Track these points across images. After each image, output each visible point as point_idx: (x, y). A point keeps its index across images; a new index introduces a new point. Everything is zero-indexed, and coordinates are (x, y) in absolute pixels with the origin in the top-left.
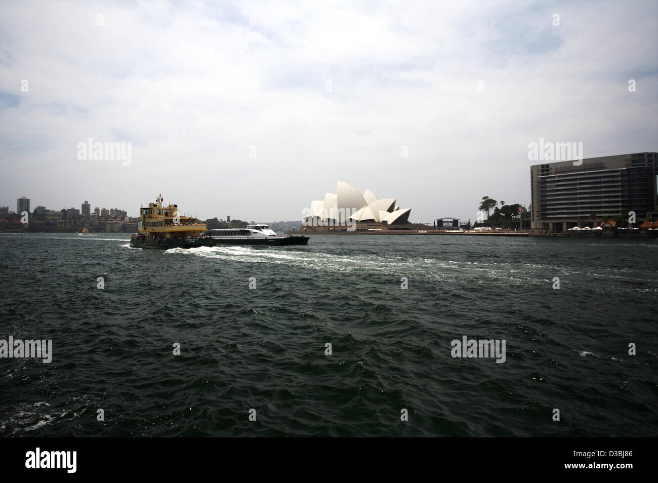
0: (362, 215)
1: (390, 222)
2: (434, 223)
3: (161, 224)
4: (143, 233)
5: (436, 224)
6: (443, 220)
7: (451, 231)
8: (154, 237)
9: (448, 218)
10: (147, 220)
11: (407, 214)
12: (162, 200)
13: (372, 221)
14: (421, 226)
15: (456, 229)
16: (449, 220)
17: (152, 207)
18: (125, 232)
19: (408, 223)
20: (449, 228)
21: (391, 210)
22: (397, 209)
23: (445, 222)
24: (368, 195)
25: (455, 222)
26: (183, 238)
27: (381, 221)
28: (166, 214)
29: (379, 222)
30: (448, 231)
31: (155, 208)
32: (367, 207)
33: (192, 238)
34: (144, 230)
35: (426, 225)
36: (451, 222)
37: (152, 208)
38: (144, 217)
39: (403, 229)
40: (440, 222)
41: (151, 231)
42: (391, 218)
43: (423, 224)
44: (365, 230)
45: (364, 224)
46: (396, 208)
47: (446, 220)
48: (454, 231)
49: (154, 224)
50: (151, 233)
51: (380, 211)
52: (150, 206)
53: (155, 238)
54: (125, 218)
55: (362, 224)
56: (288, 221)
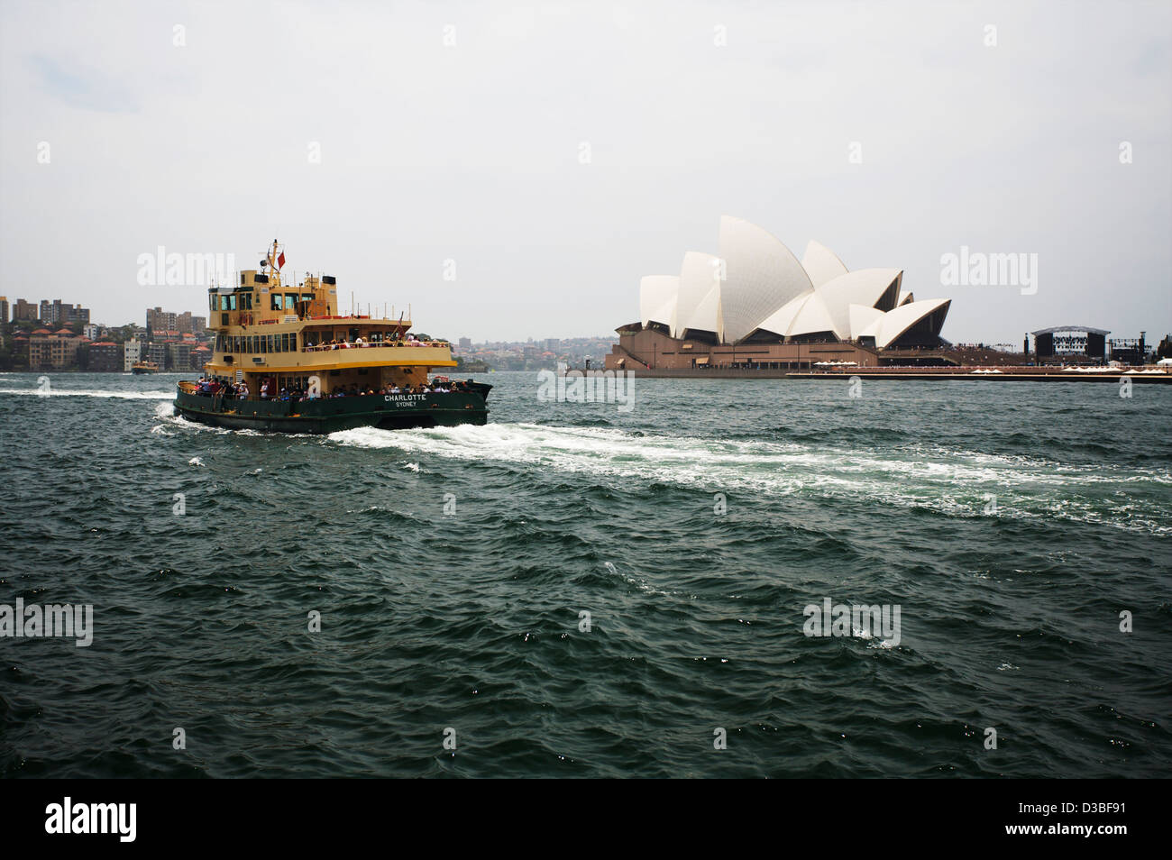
0: (796, 317)
1: (882, 342)
2: (1026, 342)
3: (288, 343)
4: (222, 373)
5: (1032, 348)
6: (1055, 335)
7: (1079, 369)
8: (264, 388)
9: (1070, 329)
10: (236, 331)
11: (939, 315)
12: (282, 260)
13: (828, 336)
14: (982, 355)
15: (1097, 364)
16: (1074, 335)
17: (251, 282)
18: (85, 371)
19: (941, 342)
20: (1073, 360)
21: (886, 302)
22: (907, 301)
23: (1060, 340)
24: (814, 258)
25: (1095, 341)
26: (376, 392)
27: (855, 337)
28: (301, 310)
29: (849, 342)
30: (1070, 369)
31: (261, 287)
32: (813, 295)
33: (406, 394)
34: (225, 364)
35: (999, 349)
36: (1081, 340)
37: (251, 289)
38: (225, 319)
39: (923, 362)
40: (1045, 340)
41: (252, 367)
42: (887, 328)
43: (988, 348)
44: (805, 366)
45: (802, 347)
46: (902, 296)
47: (1066, 334)
48: (1089, 370)
49: (263, 345)
50: (251, 375)
51: (851, 306)
52: (243, 281)
53: (271, 391)
54: (86, 328)
55: (795, 347)
56: (571, 338)
